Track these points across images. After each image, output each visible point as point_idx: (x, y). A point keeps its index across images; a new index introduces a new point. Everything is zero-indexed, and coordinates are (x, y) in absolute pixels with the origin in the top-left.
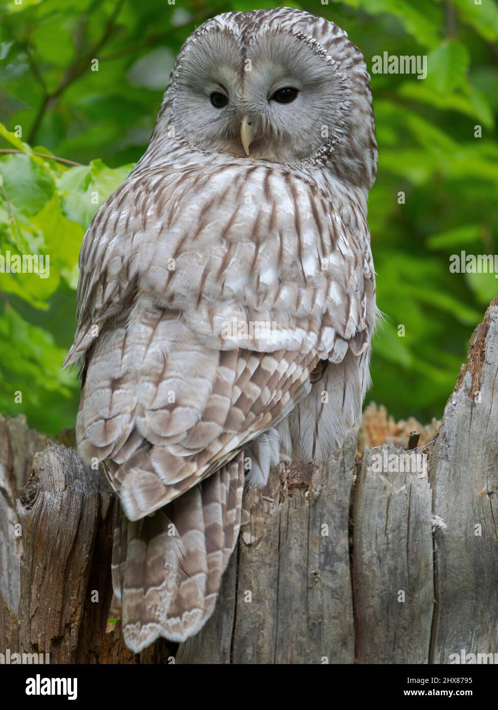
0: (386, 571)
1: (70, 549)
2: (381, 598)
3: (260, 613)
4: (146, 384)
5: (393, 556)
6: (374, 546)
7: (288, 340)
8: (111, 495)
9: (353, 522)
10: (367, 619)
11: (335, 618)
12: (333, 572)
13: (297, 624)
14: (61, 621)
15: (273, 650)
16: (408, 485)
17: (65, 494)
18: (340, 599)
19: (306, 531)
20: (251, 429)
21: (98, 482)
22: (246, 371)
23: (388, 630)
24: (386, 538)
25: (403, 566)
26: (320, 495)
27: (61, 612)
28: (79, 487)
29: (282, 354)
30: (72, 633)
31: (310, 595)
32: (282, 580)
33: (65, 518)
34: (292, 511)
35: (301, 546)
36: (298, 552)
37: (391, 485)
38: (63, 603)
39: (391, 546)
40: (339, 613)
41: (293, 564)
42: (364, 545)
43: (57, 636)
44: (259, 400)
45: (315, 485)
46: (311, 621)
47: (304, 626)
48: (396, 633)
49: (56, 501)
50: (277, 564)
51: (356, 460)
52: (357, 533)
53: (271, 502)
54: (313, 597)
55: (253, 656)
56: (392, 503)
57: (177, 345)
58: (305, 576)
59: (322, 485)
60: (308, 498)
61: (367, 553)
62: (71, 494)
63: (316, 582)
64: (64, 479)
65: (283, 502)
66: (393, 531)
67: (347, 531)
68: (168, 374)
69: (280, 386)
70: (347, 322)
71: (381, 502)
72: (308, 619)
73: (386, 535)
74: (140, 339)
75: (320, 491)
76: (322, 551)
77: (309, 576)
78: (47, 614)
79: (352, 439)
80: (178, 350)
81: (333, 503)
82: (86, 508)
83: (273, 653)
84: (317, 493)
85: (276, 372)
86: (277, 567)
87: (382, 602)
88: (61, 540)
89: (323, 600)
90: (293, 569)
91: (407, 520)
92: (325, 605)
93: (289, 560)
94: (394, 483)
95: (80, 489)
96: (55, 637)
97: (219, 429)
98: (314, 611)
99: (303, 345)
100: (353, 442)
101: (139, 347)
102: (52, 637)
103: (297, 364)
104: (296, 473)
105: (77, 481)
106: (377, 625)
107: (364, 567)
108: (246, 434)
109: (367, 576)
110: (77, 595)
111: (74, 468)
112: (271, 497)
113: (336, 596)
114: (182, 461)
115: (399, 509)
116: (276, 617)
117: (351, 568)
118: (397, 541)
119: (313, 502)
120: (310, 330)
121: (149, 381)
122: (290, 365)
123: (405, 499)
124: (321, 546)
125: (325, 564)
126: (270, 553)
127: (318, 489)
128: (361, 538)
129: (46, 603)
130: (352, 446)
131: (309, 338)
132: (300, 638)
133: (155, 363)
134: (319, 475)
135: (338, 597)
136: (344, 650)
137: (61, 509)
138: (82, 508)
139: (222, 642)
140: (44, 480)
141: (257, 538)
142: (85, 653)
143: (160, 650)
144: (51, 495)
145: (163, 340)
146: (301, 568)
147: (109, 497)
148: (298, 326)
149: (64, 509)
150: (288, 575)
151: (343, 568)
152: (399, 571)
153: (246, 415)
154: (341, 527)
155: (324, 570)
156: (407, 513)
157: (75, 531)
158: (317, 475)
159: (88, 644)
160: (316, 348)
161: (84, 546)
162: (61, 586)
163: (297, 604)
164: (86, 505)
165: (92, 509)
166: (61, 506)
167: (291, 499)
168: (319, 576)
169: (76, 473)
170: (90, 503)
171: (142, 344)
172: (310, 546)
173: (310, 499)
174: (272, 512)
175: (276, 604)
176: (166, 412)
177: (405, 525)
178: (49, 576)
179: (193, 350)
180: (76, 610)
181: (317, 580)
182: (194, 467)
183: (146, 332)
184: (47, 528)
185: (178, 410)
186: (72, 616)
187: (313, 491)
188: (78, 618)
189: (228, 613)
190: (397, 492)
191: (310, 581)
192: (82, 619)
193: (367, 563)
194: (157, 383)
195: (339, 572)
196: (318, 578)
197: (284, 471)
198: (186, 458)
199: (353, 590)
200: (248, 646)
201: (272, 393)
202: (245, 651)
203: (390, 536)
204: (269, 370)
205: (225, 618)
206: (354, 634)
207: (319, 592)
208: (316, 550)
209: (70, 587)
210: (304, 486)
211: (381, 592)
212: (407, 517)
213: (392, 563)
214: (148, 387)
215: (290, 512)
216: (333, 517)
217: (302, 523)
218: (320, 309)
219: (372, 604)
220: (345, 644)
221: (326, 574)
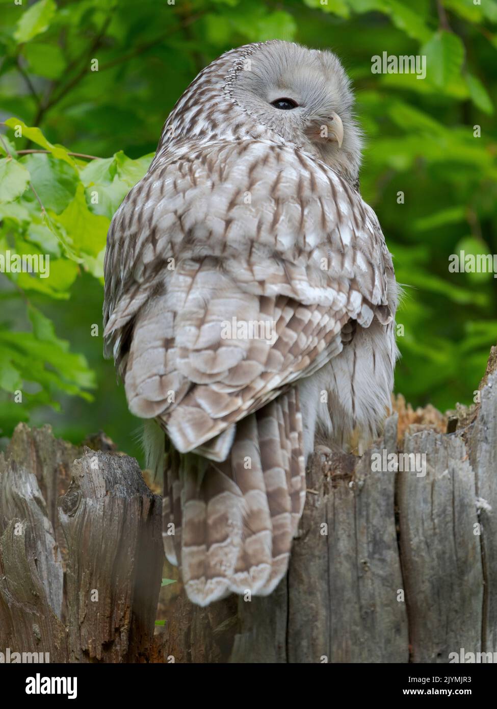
0: (435, 556)
1: (115, 554)
2: (431, 582)
3: (313, 605)
4: (188, 328)
5: (441, 541)
6: (421, 531)
7: (320, 297)
8: (151, 497)
9: (399, 509)
10: (419, 604)
11: (387, 605)
12: (383, 560)
13: (349, 614)
14: (110, 626)
15: (328, 641)
16: (451, 470)
17: (107, 499)
18: (391, 586)
19: (352, 521)
20: (291, 369)
21: (136, 486)
22: (281, 319)
23: (440, 615)
24: (432, 523)
25: (451, 550)
26: (364, 484)
27: (110, 617)
28: (120, 491)
29: (314, 307)
30: (122, 637)
31: (361, 583)
32: (332, 571)
33: (109, 523)
34: (337, 502)
35: (349, 536)
36: (346, 542)
37: (433, 470)
38: (111, 608)
39: (437, 531)
40: (391, 600)
41: (342, 554)
42: (412, 532)
43: (107, 641)
44: (296, 344)
45: (358, 475)
46: (364, 610)
47: (357, 615)
48: (448, 617)
49: (98, 507)
50: (326, 555)
51: (397, 448)
52: (403, 520)
53: (315, 494)
54: (364, 586)
55: (308, 648)
56: (436, 488)
57: (216, 293)
58: (355, 565)
59: (366, 475)
60: (352, 488)
61: (415, 540)
62: (113, 499)
63: (366, 571)
64: (105, 485)
65: (328, 494)
66: (439, 516)
67: (393, 519)
68: (209, 318)
69: (315, 333)
70: (373, 288)
71: (425, 488)
72: (361, 608)
73: (432, 520)
74: (180, 287)
75: (365, 481)
76: (369, 539)
77: (359, 566)
78: (96, 619)
79: (392, 427)
80: (218, 298)
81: (378, 492)
82: (128, 512)
83: (328, 644)
84: (361, 483)
85: (310, 322)
86: (326, 559)
87: (433, 587)
88: (106, 545)
89: (374, 589)
90: (342, 559)
91: (451, 504)
92: (376, 594)
93: (338, 550)
94: (437, 468)
95: (121, 493)
96: (105, 642)
97: (261, 368)
98: (366, 600)
99: (334, 302)
100: (393, 430)
101: (179, 294)
102: (103, 642)
103: (330, 316)
104: (337, 464)
105: (117, 486)
106: (429, 609)
107: (413, 553)
108: (286, 373)
109: (416, 562)
110: (125, 599)
111: (113, 473)
112: (315, 490)
113: (386, 584)
114: (227, 396)
115: (443, 493)
116: (329, 608)
117: (400, 555)
118: (443, 526)
119: (358, 493)
120: (339, 290)
121: (190, 325)
122: (323, 316)
123: (449, 483)
124: (369, 535)
125: (374, 553)
126: (318, 545)
127: (362, 479)
128: (407, 525)
129: (95, 609)
130: (393, 434)
131: (339, 298)
132: (354, 628)
133: (195, 310)
134: (362, 465)
135: (389, 584)
136: (398, 637)
137: (104, 514)
138: (125, 513)
139: (277, 636)
140: (85, 487)
141: (304, 531)
142: (135, 655)
143: (211, 648)
144: (93, 501)
145: (203, 287)
146: (350, 558)
147: (149, 500)
148: (329, 285)
149: (108, 514)
150: (338, 566)
151: (391, 555)
152: (447, 556)
153: (285, 356)
154: (387, 515)
155: (373, 558)
156: (452, 498)
157: (119, 535)
158: (359, 465)
159: (138, 647)
160: (346, 307)
161: (129, 549)
162: (108, 591)
163: (349, 594)
164: (129, 508)
165: (134, 513)
166: (104, 511)
167: (336, 490)
168: (368, 565)
169: (115, 477)
170: (132, 507)
171: (182, 291)
172: (358, 536)
173: (355, 489)
174: (318, 504)
175: (327, 595)
176: (210, 352)
177: (450, 509)
178: (96, 582)
179: (233, 298)
180: (125, 613)
181: (367, 569)
182: (239, 402)
183: (185, 282)
184: (91, 535)
185: (222, 350)
186: (121, 620)
187: (357, 480)
188: (127, 621)
189: (281, 607)
190: (440, 477)
191: (360, 570)
192: (131, 622)
193: (415, 548)
194: (199, 327)
195: (388, 559)
196: (368, 567)
197: (326, 463)
198: (230, 394)
199: (403, 576)
200: (302, 639)
201: (308, 338)
202: (300, 643)
203: (436, 521)
204: (303, 318)
205: (278, 613)
206: (406, 620)
207: (370, 581)
208: (364, 540)
209: (118, 591)
210: (347, 477)
211: (431, 577)
212: (451, 501)
213: (440, 547)
214: (190, 330)
215: (336, 504)
216: (379, 505)
217: (348, 514)
218: (349, 273)
219: (423, 589)
220: (398, 631)
221: (376, 562)
